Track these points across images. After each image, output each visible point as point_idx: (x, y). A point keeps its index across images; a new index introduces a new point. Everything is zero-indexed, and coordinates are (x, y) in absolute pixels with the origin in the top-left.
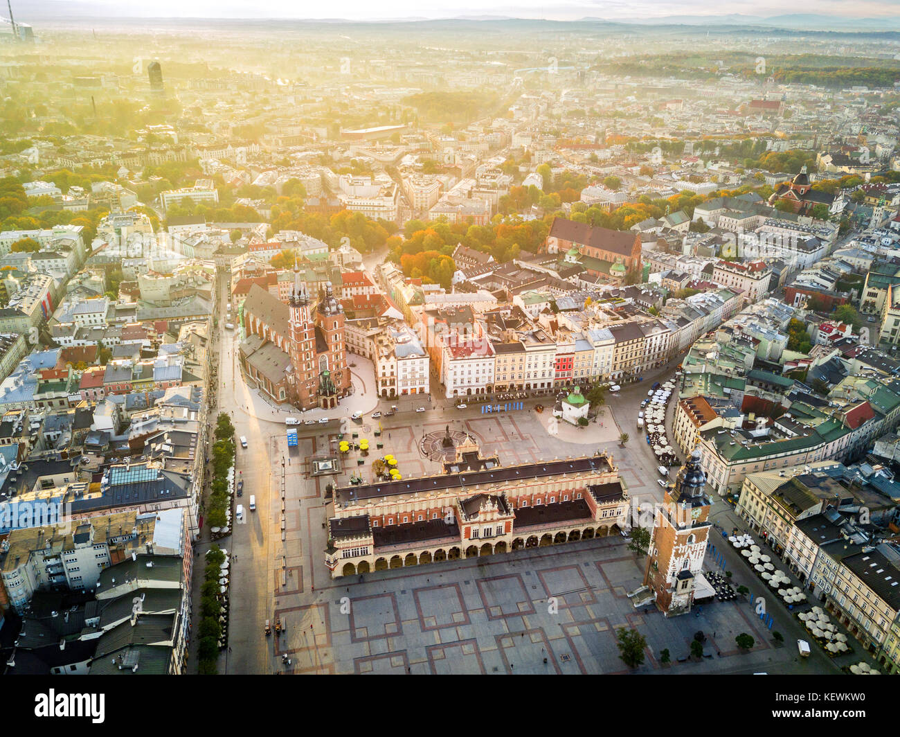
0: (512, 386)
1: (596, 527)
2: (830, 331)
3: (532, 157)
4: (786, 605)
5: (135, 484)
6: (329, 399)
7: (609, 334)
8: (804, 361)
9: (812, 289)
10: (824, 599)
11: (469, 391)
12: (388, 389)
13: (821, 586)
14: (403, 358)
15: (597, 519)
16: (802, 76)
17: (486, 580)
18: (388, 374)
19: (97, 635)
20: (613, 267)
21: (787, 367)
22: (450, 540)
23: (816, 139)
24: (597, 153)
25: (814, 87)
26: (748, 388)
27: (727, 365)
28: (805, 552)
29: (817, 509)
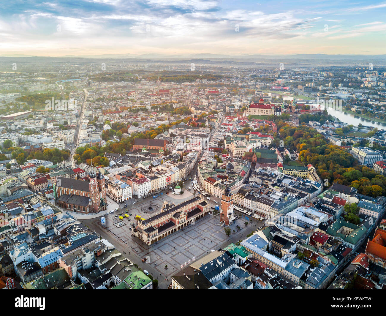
0: (156, 189)
1: (203, 213)
2: (225, 156)
3: (98, 119)
4: (249, 216)
5: (81, 239)
6: (104, 207)
7: (177, 168)
8: (224, 165)
9: (214, 147)
10: (255, 211)
11: (145, 194)
12: (120, 200)
13: (254, 209)
14: (124, 188)
15: (204, 211)
16: (168, 79)
17: (186, 233)
18: (120, 195)
19: (109, 272)
20: (160, 151)
21: (221, 167)
22: (173, 226)
23: (186, 102)
24: (120, 114)
25: (173, 83)
26: (217, 173)
27: (210, 169)
28: (249, 203)
29: (247, 193)
